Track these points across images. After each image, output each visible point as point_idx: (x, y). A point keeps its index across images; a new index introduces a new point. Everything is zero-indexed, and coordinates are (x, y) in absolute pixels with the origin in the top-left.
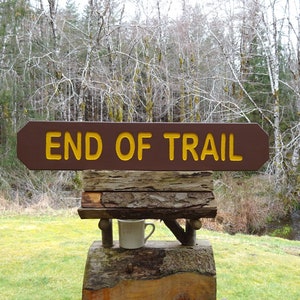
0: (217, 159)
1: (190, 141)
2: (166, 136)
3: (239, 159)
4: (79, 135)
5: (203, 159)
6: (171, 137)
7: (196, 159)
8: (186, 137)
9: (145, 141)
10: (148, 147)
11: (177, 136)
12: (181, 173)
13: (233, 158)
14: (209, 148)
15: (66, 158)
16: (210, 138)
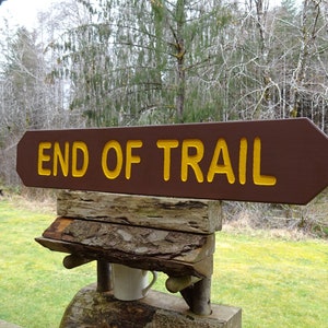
0: (231, 181)
1: (192, 152)
2: (160, 145)
3: (271, 182)
4: (67, 146)
5: (210, 180)
6: (167, 146)
7: (200, 180)
8: (187, 145)
9: (135, 152)
10: (137, 160)
11: (175, 145)
12: (164, 200)
13: (259, 181)
14: (221, 162)
15: (55, 174)
16: (222, 146)
